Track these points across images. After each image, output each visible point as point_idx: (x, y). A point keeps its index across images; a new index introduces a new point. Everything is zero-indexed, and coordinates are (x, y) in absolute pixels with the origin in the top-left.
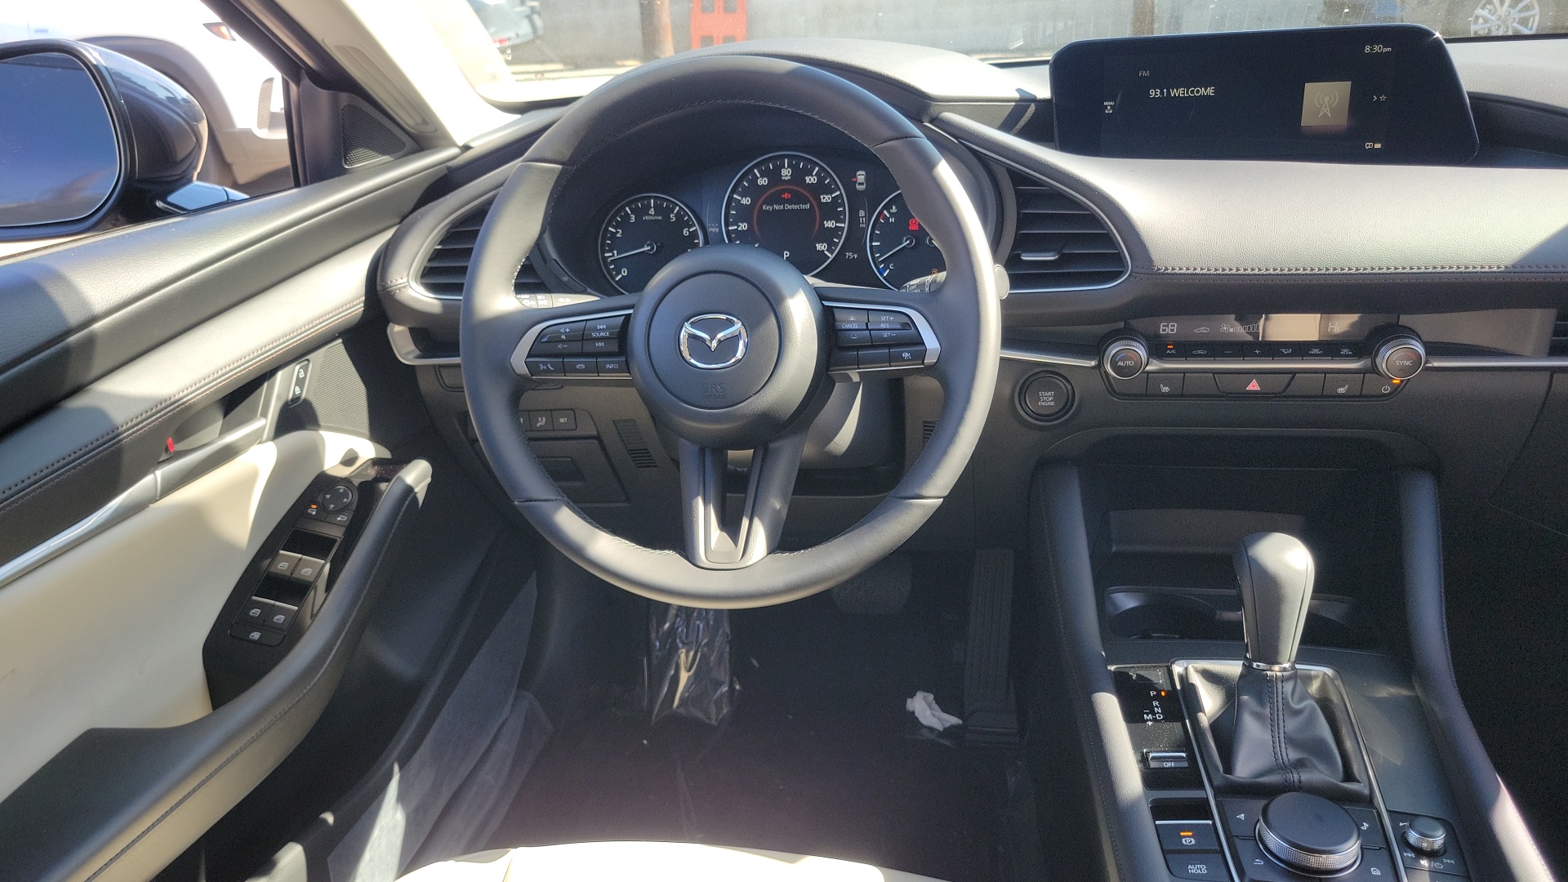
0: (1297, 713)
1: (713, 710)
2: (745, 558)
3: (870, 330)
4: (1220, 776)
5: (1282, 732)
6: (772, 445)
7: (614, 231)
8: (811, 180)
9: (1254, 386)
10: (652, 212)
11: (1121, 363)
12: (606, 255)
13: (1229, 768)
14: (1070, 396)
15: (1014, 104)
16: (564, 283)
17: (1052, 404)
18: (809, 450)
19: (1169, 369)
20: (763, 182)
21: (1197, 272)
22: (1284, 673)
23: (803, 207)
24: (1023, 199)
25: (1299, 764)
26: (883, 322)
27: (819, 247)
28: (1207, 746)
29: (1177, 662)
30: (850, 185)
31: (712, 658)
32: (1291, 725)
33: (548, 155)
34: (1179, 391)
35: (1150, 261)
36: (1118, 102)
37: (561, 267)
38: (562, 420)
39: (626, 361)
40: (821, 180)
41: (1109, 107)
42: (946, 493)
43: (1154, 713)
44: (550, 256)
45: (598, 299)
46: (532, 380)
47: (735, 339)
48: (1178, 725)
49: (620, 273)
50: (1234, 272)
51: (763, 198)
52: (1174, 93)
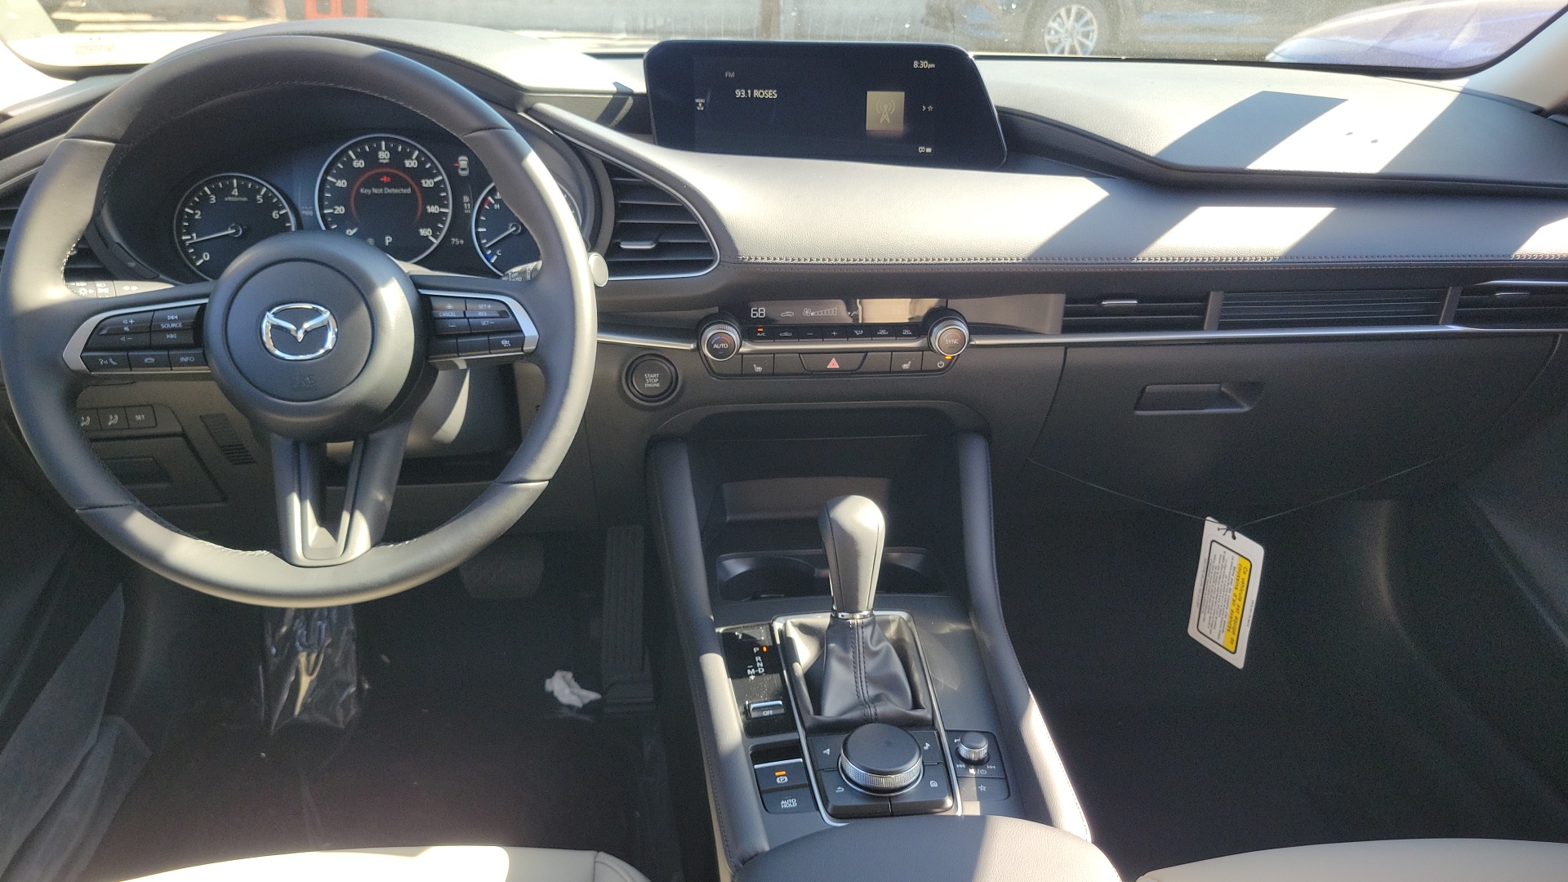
0: (875, 654)
1: (340, 714)
2: (346, 552)
3: (468, 318)
4: (811, 718)
5: (863, 672)
6: (373, 436)
7: (191, 212)
8: (411, 163)
9: (833, 364)
10: (235, 192)
11: (716, 346)
12: (184, 238)
13: (818, 710)
14: (674, 379)
15: (611, 96)
16: (131, 269)
17: (658, 385)
18: (414, 438)
19: (760, 350)
20: (359, 165)
21: (776, 261)
22: (864, 620)
23: (404, 191)
24: (619, 190)
25: (877, 699)
26: (481, 310)
27: (424, 232)
28: (800, 691)
29: (778, 619)
30: (452, 172)
31: (337, 660)
32: (870, 665)
33: (97, 132)
34: (771, 371)
35: (735, 251)
36: (708, 100)
37: (127, 252)
38: (138, 418)
39: (204, 353)
40: (421, 164)
41: (700, 105)
42: (551, 476)
43: (756, 668)
44: (111, 238)
45: (171, 286)
46: (93, 376)
47: (323, 329)
48: (777, 677)
49: (201, 257)
50: (808, 261)
51: (361, 180)
52: (757, 93)
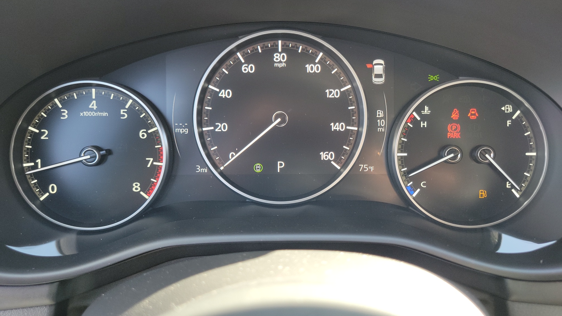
7: (36, 130)
8: (313, 68)
10: (93, 105)
12: (25, 165)
20: (248, 70)
27: (324, 156)
40: (326, 69)
